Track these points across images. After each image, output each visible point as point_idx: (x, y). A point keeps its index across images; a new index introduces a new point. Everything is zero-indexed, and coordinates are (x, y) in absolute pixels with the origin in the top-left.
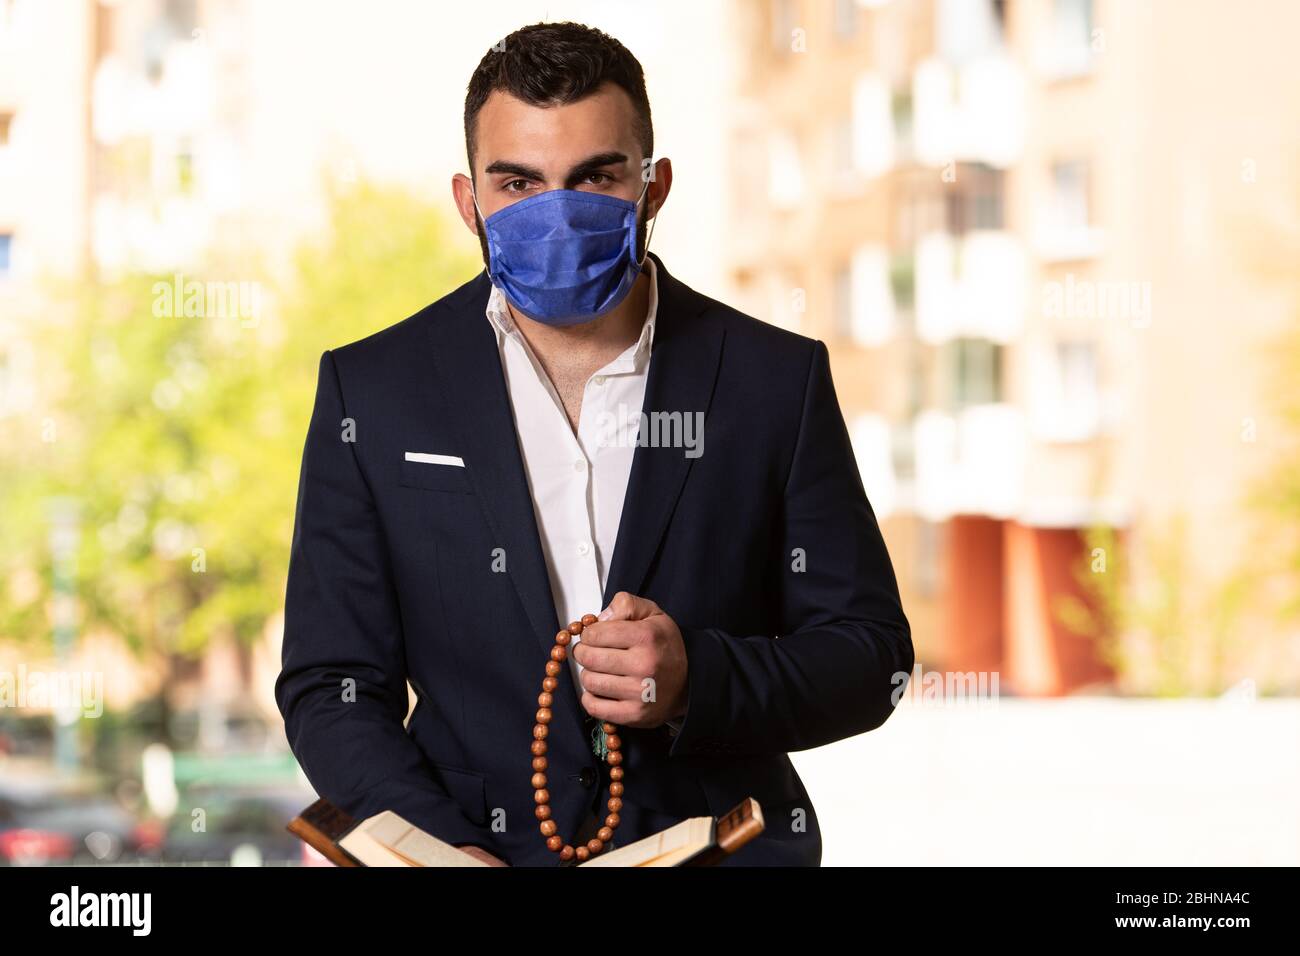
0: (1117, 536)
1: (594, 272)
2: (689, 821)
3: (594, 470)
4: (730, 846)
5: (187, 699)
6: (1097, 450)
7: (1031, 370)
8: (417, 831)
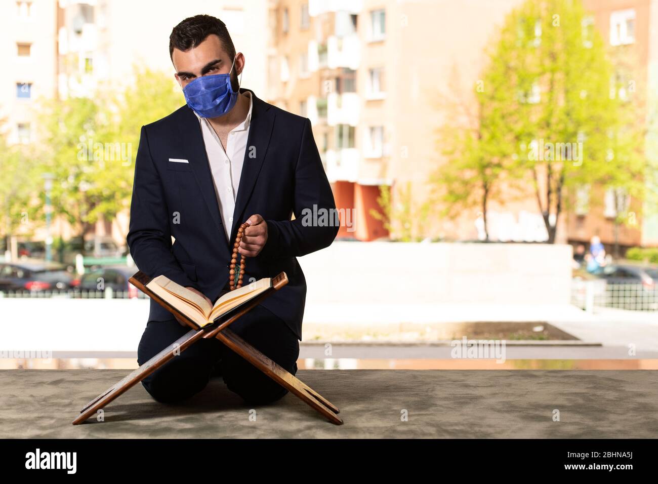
0: (389, 188)
1: (218, 101)
2: (263, 279)
3: (232, 164)
4: (277, 287)
5: (89, 237)
6: (382, 161)
7: (362, 135)
8: (172, 282)
